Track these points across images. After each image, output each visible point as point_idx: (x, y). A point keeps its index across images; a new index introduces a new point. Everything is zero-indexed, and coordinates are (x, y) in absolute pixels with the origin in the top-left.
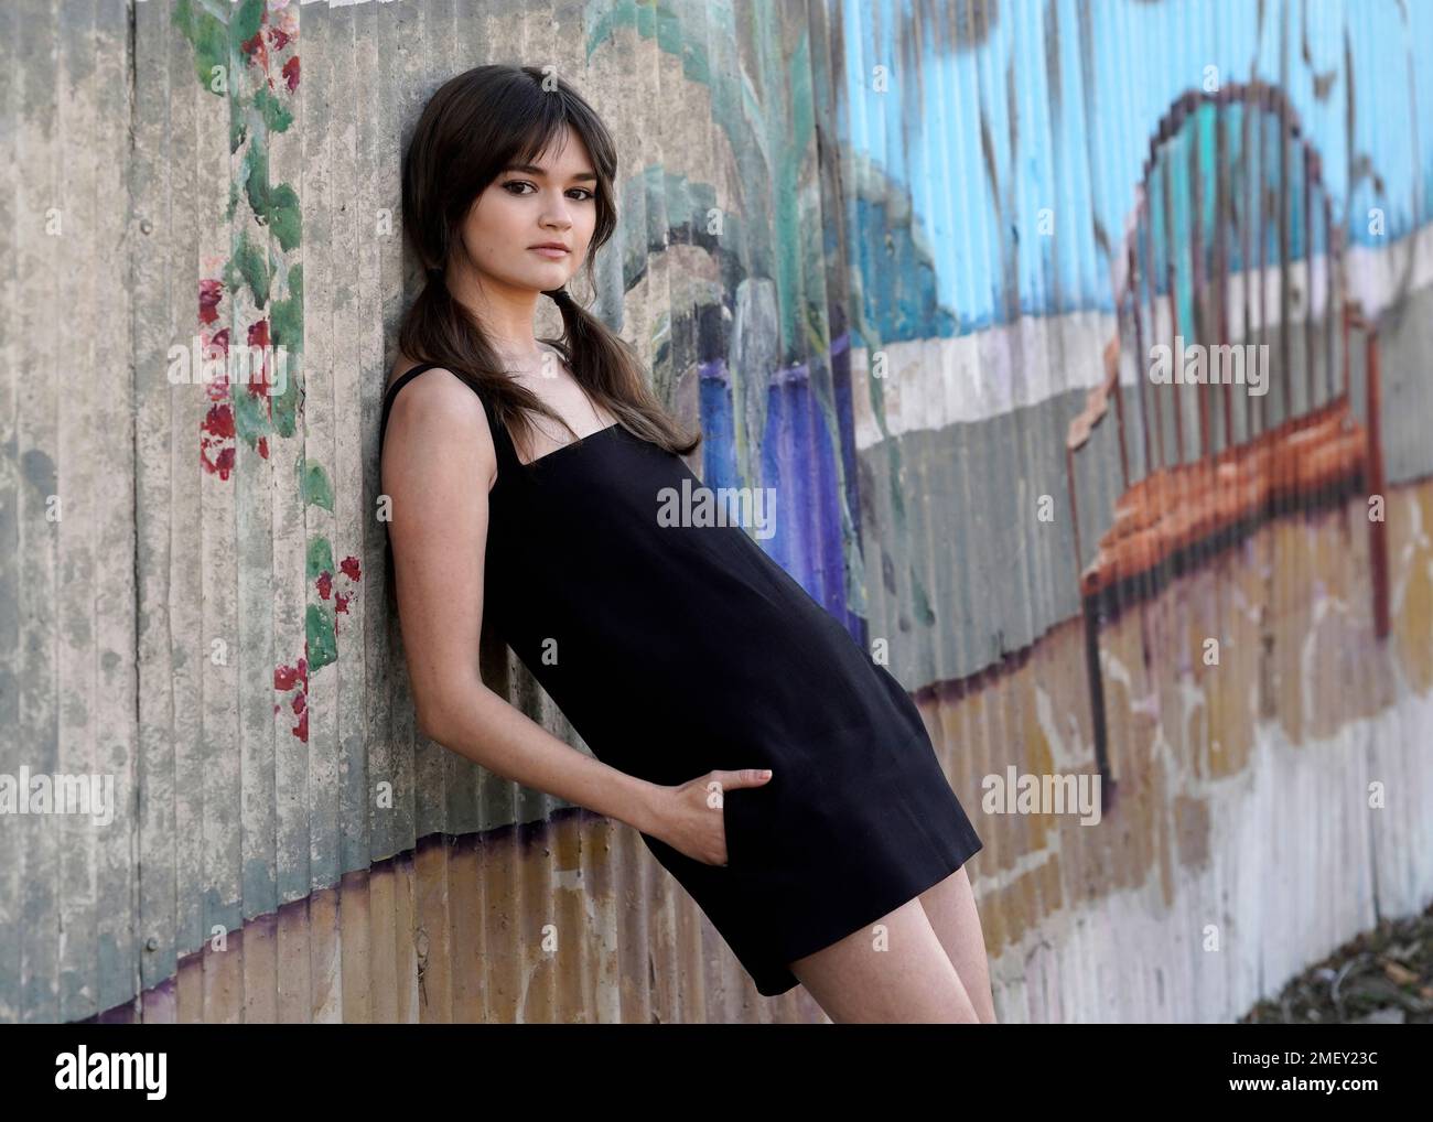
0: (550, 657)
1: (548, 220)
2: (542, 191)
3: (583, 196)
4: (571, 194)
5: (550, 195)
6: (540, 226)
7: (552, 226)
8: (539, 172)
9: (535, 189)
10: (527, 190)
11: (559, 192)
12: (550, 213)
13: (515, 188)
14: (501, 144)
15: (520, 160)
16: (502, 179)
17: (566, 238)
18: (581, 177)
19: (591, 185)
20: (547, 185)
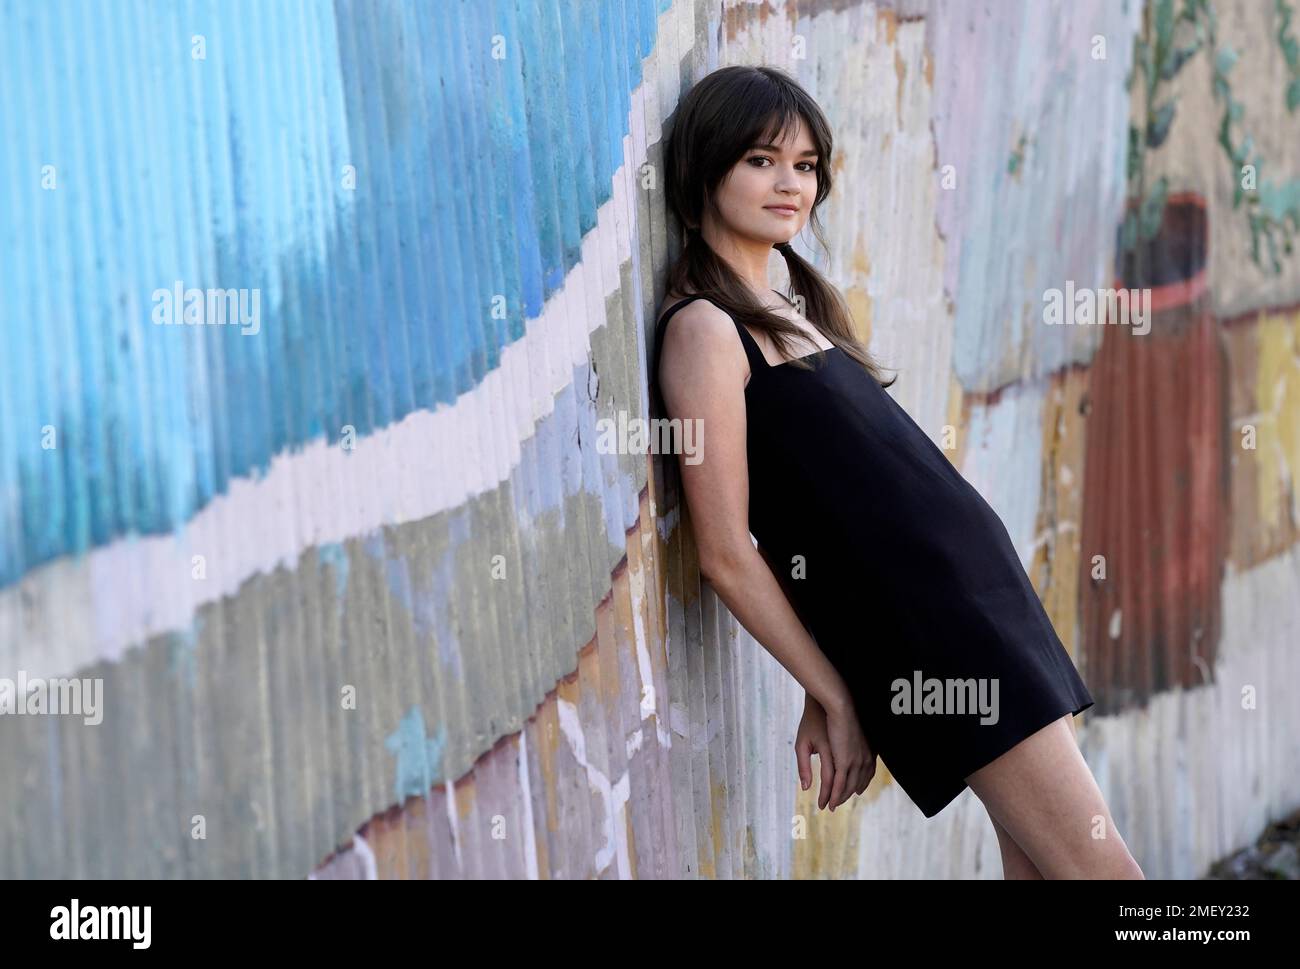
0: (799, 572)
1: (782, 187)
2: (777, 164)
3: (808, 168)
4: (799, 166)
5: (783, 168)
6: (776, 192)
7: (786, 192)
8: (776, 150)
9: (772, 162)
10: (766, 163)
11: (790, 165)
12: (784, 182)
13: (757, 162)
14: (749, 129)
15: (763, 140)
16: (749, 154)
17: (795, 201)
18: (806, 153)
19: (814, 159)
20: (781, 160)
